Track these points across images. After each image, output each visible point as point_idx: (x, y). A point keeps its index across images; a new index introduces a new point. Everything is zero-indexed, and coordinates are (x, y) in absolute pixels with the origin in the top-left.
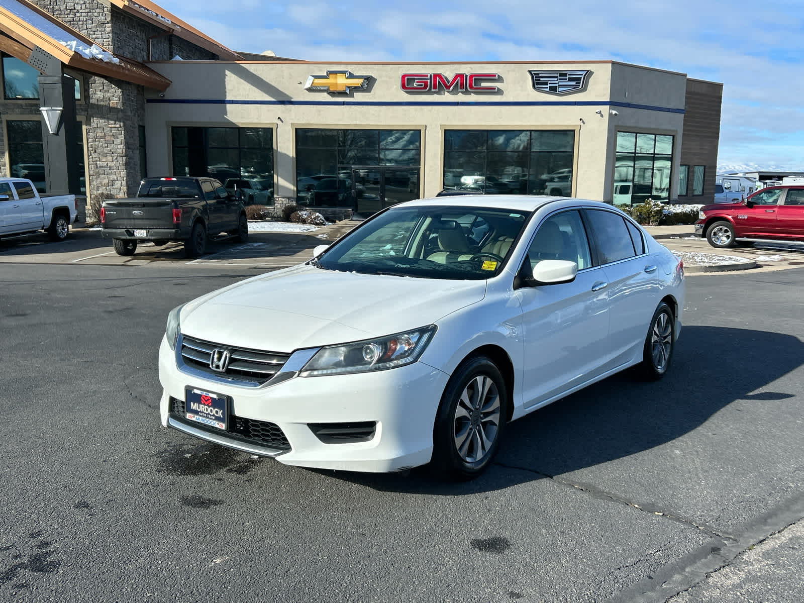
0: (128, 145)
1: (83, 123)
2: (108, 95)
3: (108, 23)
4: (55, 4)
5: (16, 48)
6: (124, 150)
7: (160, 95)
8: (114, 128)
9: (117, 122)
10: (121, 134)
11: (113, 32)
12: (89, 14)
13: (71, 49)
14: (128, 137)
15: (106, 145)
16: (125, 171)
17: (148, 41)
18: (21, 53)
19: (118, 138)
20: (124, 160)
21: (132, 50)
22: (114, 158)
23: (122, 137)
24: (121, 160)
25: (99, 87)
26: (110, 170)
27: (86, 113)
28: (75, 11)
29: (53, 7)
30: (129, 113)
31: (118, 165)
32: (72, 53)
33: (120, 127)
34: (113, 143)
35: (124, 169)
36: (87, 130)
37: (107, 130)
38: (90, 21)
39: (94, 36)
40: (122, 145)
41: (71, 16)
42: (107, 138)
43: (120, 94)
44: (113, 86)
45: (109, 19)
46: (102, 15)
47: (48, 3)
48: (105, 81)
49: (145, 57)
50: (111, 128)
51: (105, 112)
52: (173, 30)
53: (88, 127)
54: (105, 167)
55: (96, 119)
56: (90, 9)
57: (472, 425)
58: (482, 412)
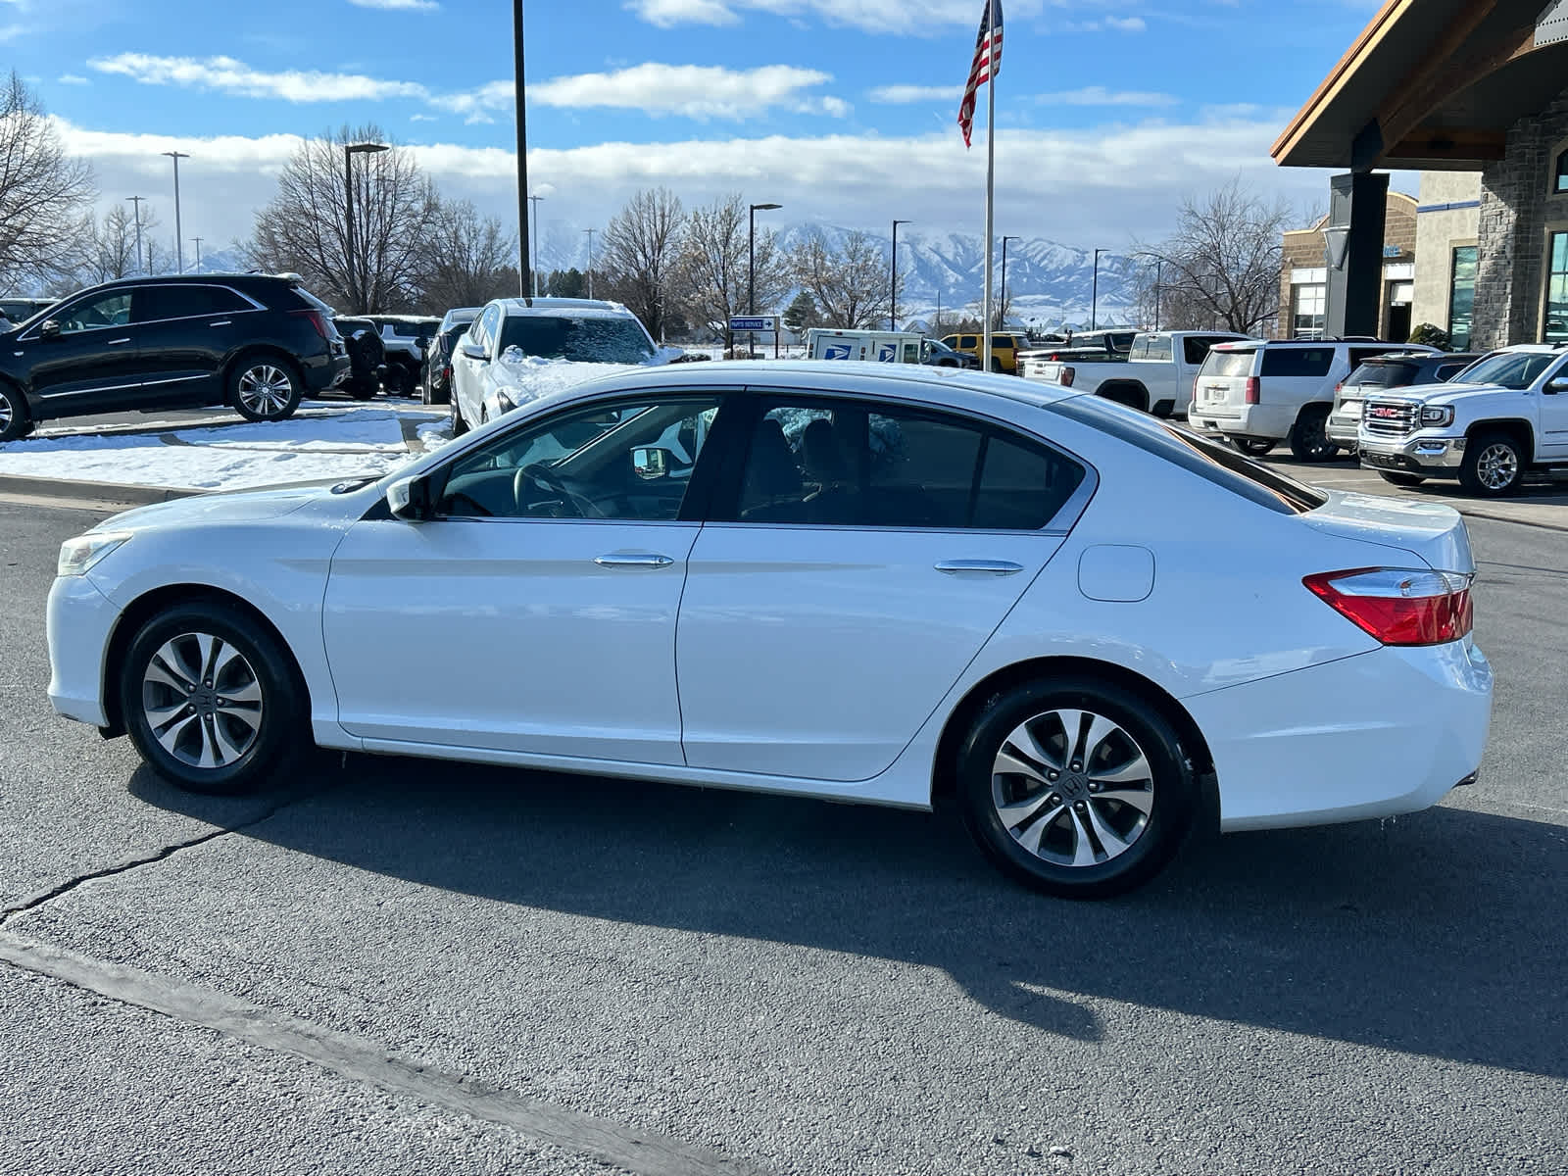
57: (195, 707)
58: (219, 695)
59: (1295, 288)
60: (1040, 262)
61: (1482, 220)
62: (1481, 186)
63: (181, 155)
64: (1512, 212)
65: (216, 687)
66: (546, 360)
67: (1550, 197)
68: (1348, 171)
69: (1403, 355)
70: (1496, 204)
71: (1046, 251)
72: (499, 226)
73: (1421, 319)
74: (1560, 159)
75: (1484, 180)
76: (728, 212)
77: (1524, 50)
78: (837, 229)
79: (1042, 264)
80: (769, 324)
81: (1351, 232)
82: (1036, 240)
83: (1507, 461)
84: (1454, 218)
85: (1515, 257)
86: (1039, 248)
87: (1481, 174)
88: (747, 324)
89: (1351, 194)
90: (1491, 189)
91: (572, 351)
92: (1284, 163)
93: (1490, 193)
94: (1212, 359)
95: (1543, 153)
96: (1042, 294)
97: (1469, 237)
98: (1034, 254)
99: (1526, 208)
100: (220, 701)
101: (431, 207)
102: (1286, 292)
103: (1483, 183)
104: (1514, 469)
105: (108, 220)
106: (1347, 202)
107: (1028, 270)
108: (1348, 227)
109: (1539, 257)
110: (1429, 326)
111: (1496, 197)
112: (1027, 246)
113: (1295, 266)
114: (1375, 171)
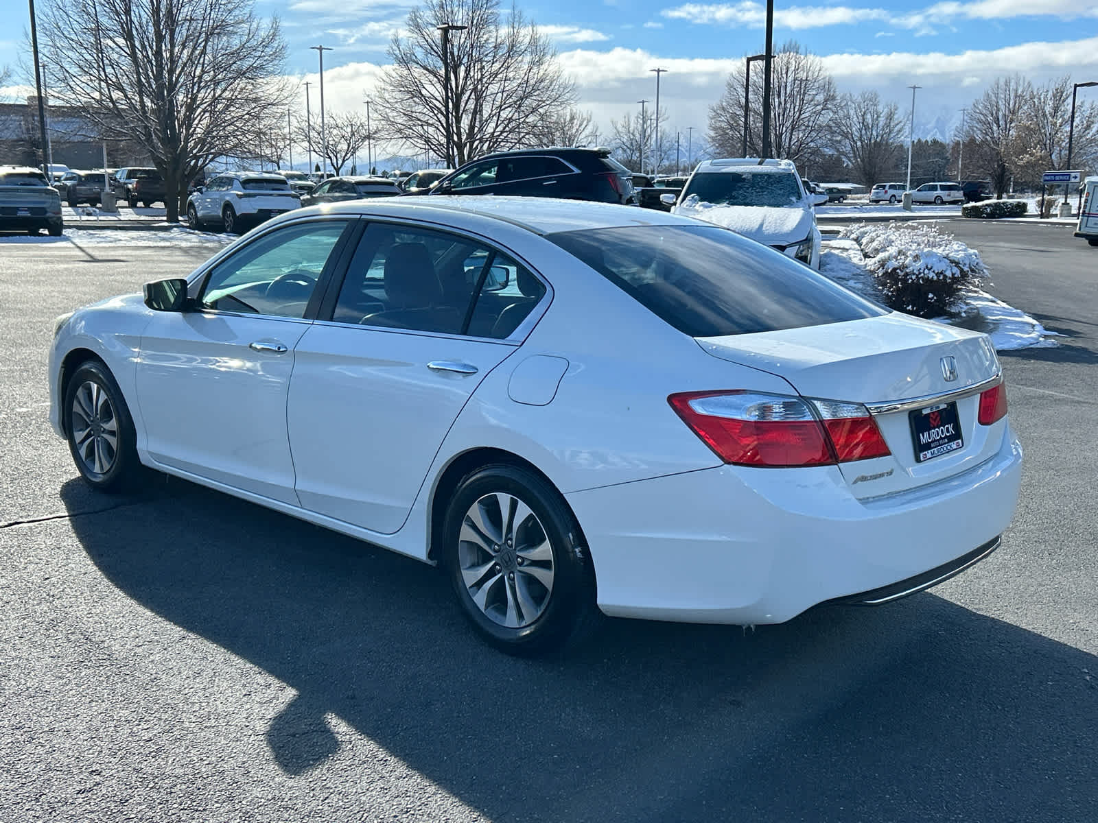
58: (101, 425)
63: (663, 71)
72: (896, 110)
80: (1076, 177)
88: (1057, 178)
100: (102, 429)
101: (830, 99)
105: (637, 117)
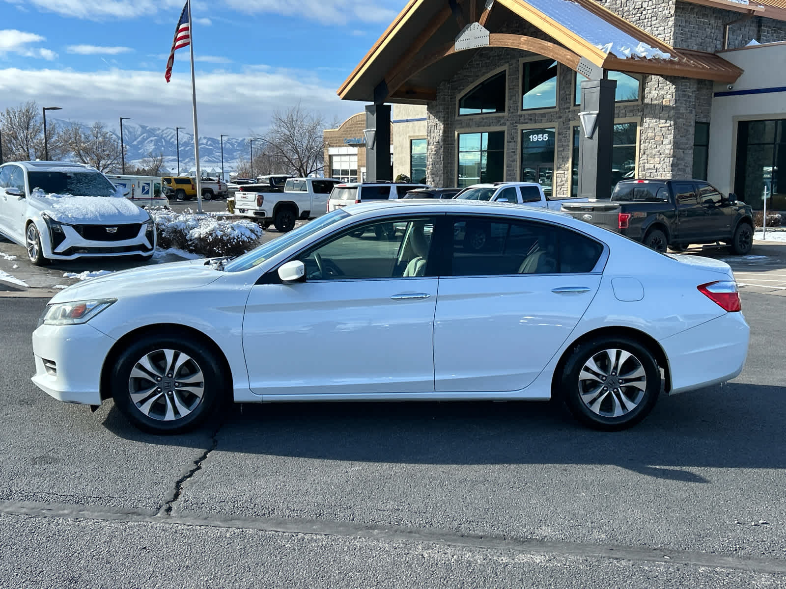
0: (676, 145)
1: (638, 125)
2: (662, 92)
3: (671, 16)
4: (625, 6)
5: (569, 57)
6: (672, 151)
7: (728, 87)
8: (664, 127)
9: (668, 121)
10: (671, 134)
11: (675, 25)
12: (655, 10)
13: (605, 52)
14: (678, 137)
15: (655, 146)
16: (671, 173)
17: (725, 29)
18: (571, 61)
19: (667, 138)
20: (671, 162)
21: (701, 41)
22: (662, 159)
23: (671, 137)
24: (668, 161)
25: (654, 85)
26: (656, 172)
27: (642, 113)
28: (642, 9)
29: (623, 9)
30: (682, 110)
31: (664, 166)
32: (605, 56)
33: (671, 126)
34: (662, 144)
35: (670, 170)
36: (641, 130)
37: (658, 129)
38: (655, 18)
39: (657, 33)
40: (670, 146)
41: (638, 15)
42: (657, 138)
43: (674, 91)
44: (668, 83)
45: (673, 12)
46: (667, 9)
47: (619, 6)
48: (661, 79)
49: (719, 47)
50: (662, 127)
51: (658, 111)
52: (754, 11)
53: (641, 128)
54: (652, 169)
55: (648, 119)
56: (656, 5)
57: (161, 389)
58: (176, 381)
59: (331, 157)
60: (170, 139)
61: (428, 128)
62: (427, 112)
64: (441, 124)
65: (175, 377)
66: (60, 195)
67: (457, 118)
68: (372, 103)
69: (424, 189)
70: (434, 120)
71: (172, 135)
73: (398, 172)
74: (460, 100)
75: (428, 109)
76: (28, 111)
77: (450, 52)
78: (57, 120)
79: (171, 141)
81: (377, 132)
82: (167, 128)
83: (481, 237)
84: (410, 126)
85: (444, 144)
86: (169, 133)
87: (426, 106)
89: (376, 114)
90: (431, 113)
91: (72, 190)
92: (344, 98)
93: (431, 115)
94: (336, 191)
95: (453, 98)
96: (172, 156)
97: (417, 135)
98: (167, 135)
99: (447, 122)
100: (177, 384)
102: (327, 158)
103: (428, 110)
104: (484, 240)
106: (374, 118)
107: (164, 144)
108: (375, 129)
109: (453, 144)
110: (403, 175)
111: (434, 117)
112: (163, 131)
113: (330, 146)
114: (385, 104)
